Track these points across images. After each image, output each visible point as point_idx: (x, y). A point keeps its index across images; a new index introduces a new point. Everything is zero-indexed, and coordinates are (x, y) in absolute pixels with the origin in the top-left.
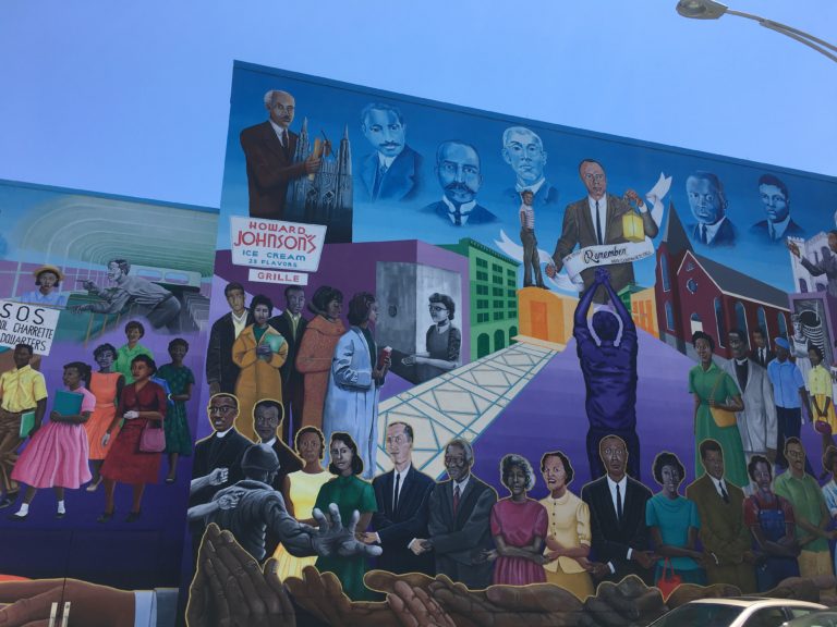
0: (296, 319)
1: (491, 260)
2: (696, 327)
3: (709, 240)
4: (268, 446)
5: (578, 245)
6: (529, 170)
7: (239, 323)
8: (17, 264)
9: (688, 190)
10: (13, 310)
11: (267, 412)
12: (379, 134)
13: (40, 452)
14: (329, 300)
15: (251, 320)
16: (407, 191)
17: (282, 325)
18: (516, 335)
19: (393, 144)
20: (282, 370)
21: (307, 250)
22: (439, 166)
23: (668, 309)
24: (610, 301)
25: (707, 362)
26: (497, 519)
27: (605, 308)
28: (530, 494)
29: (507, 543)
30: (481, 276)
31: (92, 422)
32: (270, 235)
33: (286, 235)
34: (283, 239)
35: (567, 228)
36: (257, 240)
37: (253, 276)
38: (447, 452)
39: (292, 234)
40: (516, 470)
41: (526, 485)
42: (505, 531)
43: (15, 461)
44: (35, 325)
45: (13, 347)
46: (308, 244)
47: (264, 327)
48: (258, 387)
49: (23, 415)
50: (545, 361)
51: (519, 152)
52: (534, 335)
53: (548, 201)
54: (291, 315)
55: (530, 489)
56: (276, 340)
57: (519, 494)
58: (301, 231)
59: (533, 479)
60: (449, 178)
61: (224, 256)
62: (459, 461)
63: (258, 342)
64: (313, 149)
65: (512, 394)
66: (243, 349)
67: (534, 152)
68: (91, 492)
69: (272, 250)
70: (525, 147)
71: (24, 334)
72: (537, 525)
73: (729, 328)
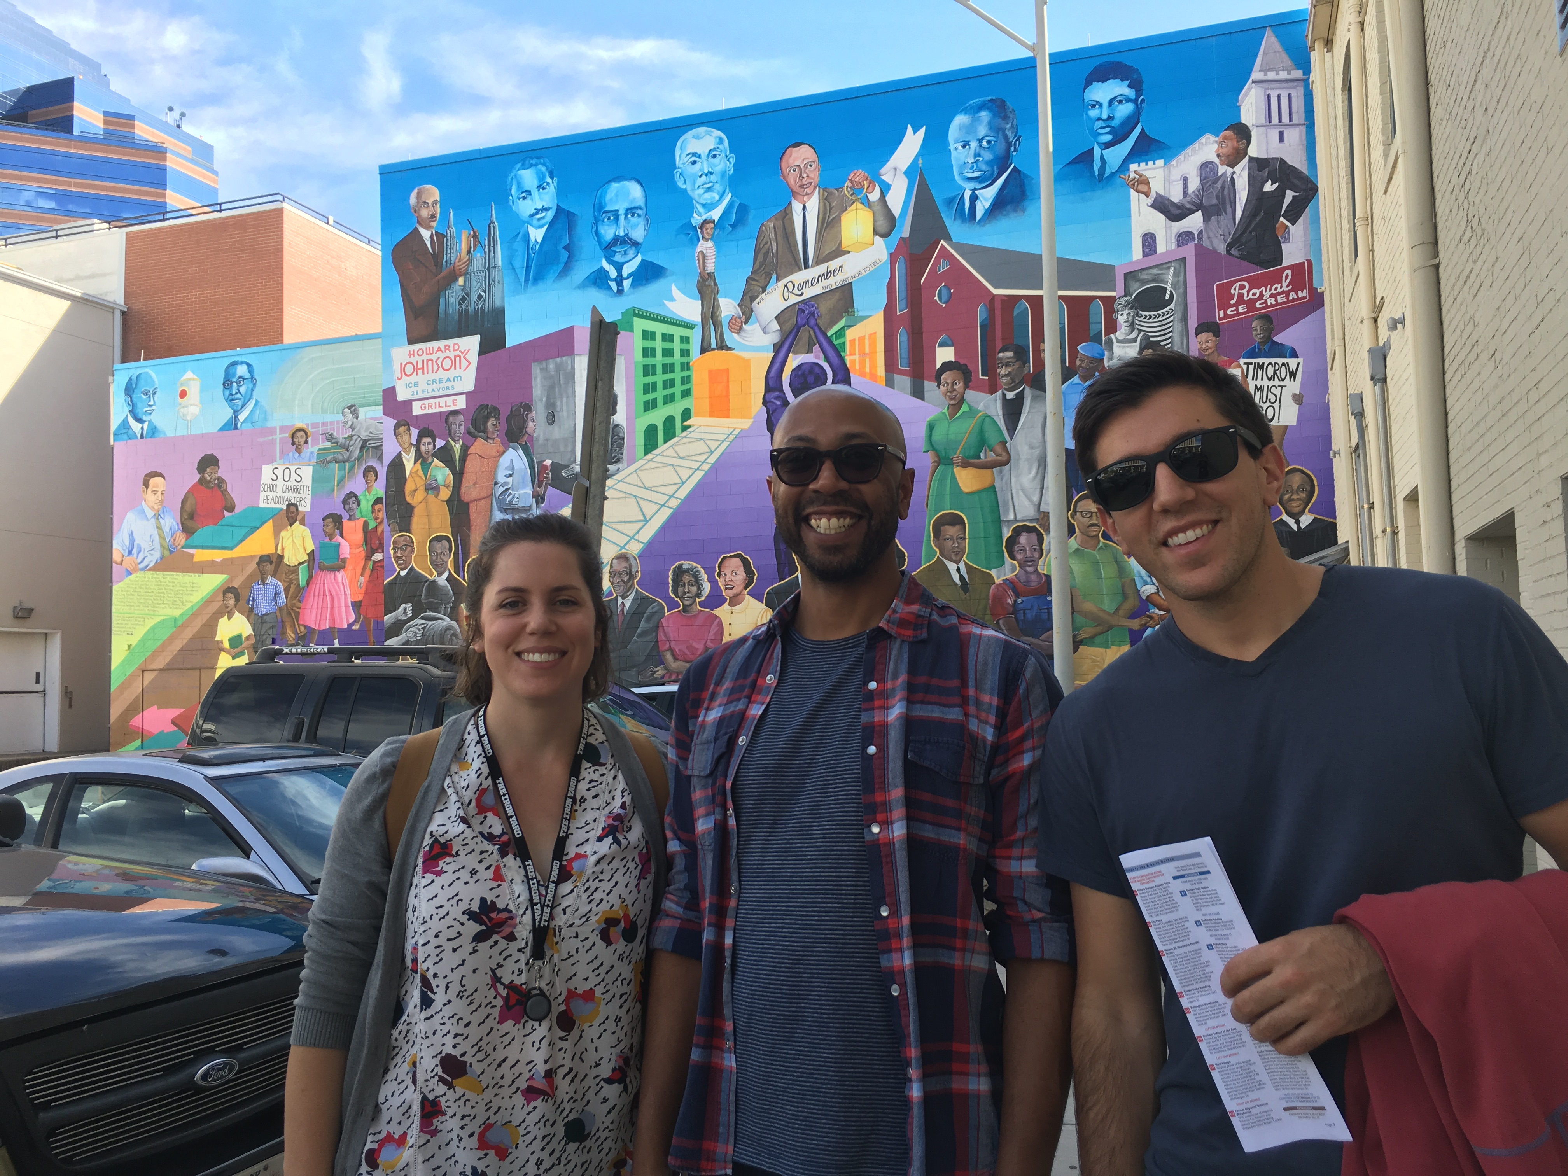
0: (457, 447)
1: (659, 328)
2: (945, 354)
3: (979, 213)
4: (442, 580)
5: (774, 277)
6: (709, 189)
7: (408, 461)
8: (275, 428)
9: (951, 139)
10: (279, 472)
11: (438, 546)
12: (528, 201)
13: (316, 598)
14: (487, 418)
15: (419, 456)
16: (561, 266)
17: (445, 455)
18: (690, 418)
19: (545, 209)
20: (448, 502)
21: (463, 367)
22: (597, 221)
23: (902, 338)
24: (816, 348)
25: (957, 403)
26: (665, 635)
27: (809, 358)
28: (702, 604)
29: (676, 658)
30: (648, 352)
31: (349, 566)
32: (428, 360)
33: (441, 355)
34: (439, 362)
35: (760, 257)
36: (416, 369)
37: (417, 409)
38: (611, 567)
39: (448, 354)
40: (686, 579)
41: (699, 595)
42: (673, 645)
43: (300, 608)
44: (296, 484)
45: (284, 507)
46: (464, 362)
47: (430, 460)
48: (430, 523)
49: (300, 567)
50: (726, 444)
51: (698, 166)
52: (712, 414)
53: (734, 226)
54: (453, 443)
55: (703, 599)
56: (442, 473)
57: (691, 605)
58: (456, 347)
59: (707, 587)
60: (608, 232)
61: (389, 393)
62: (623, 575)
63: (426, 477)
64: (461, 245)
65: (683, 493)
66: (414, 488)
67: (716, 161)
68: (355, 630)
69: (431, 376)
70: (704, 157)
71: (290, 494)
72: (711, 636)
73: (999, 344)
